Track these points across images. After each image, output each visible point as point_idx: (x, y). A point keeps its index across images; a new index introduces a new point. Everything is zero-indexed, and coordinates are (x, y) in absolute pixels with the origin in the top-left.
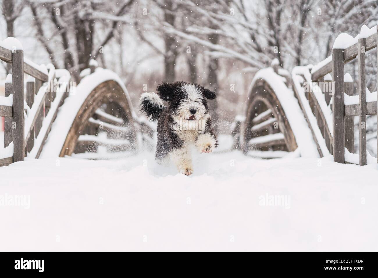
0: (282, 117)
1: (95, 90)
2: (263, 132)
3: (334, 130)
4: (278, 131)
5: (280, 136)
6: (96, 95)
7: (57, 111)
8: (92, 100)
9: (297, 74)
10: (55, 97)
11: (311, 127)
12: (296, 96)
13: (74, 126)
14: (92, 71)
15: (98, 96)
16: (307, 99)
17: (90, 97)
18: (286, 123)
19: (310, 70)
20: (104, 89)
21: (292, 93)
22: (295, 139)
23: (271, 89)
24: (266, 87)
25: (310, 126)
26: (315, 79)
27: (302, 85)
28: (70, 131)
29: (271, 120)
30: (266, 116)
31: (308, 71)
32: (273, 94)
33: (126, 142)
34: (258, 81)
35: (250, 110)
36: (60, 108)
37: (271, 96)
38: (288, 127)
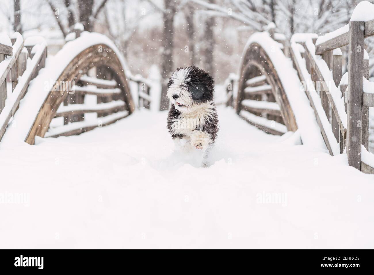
0: (280, 89)
1: (78, 57)
2: (257, 97)
3: (349, 123)
4: (273, 100)
5: (275, 107)
6: (80, 63)
7: (28, 85)
8: (74, 68)
9: (297, 43)
10: (25, 69)
11: (314, 106)
12: (295, 67)
13: (49, 100)
14: (78, 36)
15: (82, 63)
16: (309, 73)
17: (71, 65)
18: (284, 96)
19: (314, 41)
20: (90, 55)
21: (291, 63)
22: (294, 117)
23: (267, 56)
24: (262, 53)
25: (312, 105)
26: (320, 52)
27: (302, 55)
28: (43, 107)
29: (266, 87)
30: (261, 82)
31: (311, 41)
32: (269, 62)
33: (120, 103)
34: (253, 45)
35: (244, 71)
36: (31, 81)
37: (267, 64)
38: (286, 102)
